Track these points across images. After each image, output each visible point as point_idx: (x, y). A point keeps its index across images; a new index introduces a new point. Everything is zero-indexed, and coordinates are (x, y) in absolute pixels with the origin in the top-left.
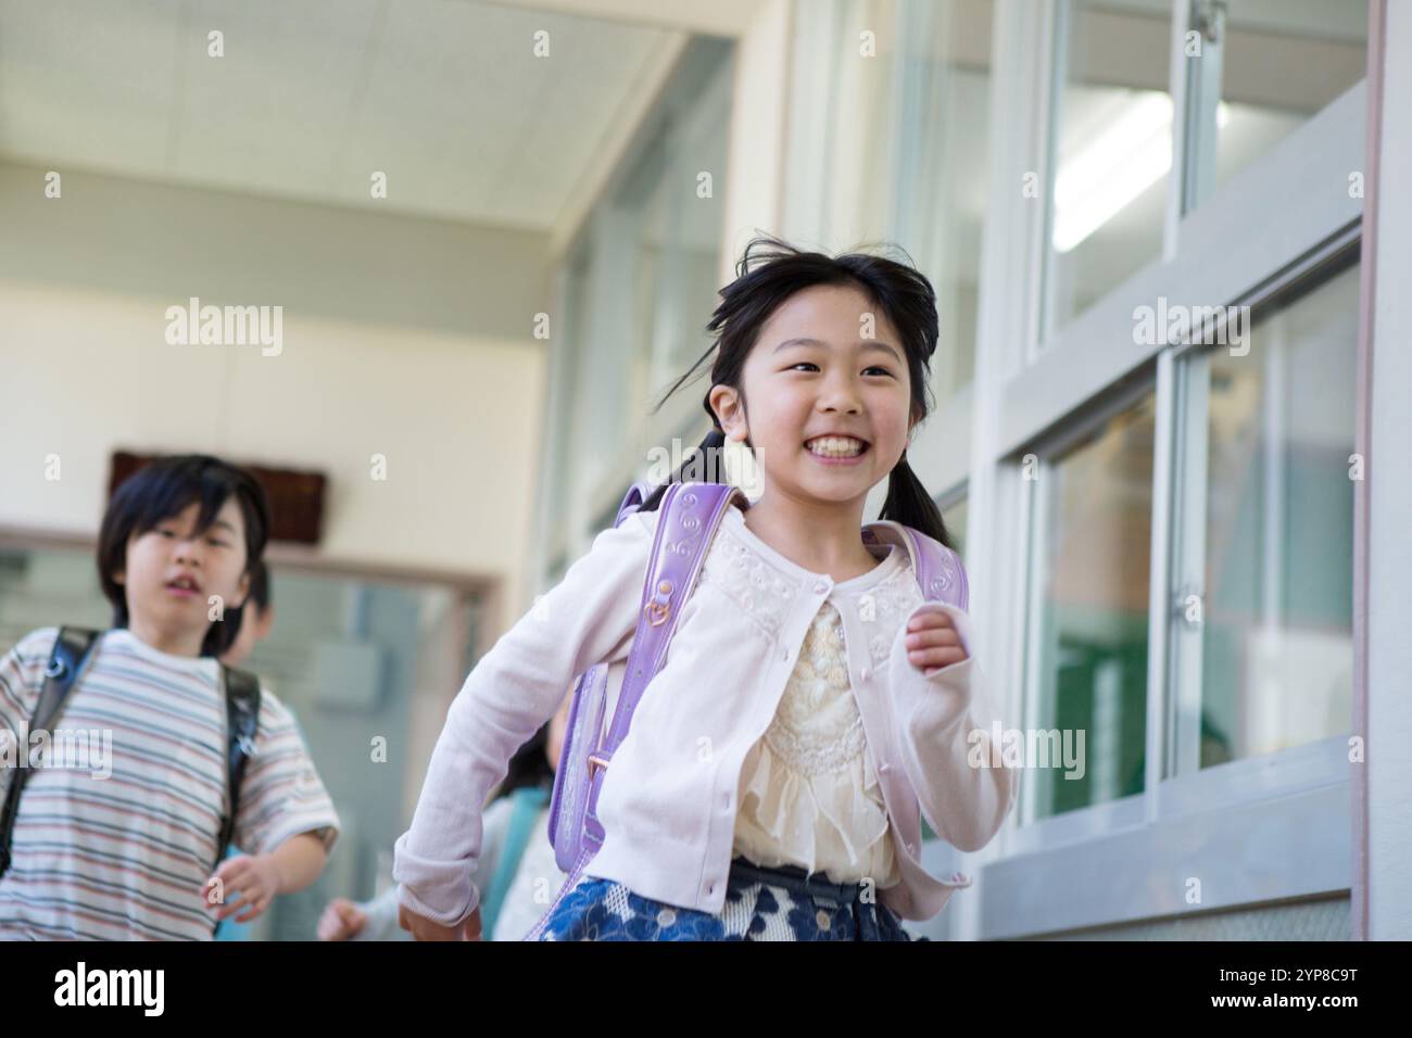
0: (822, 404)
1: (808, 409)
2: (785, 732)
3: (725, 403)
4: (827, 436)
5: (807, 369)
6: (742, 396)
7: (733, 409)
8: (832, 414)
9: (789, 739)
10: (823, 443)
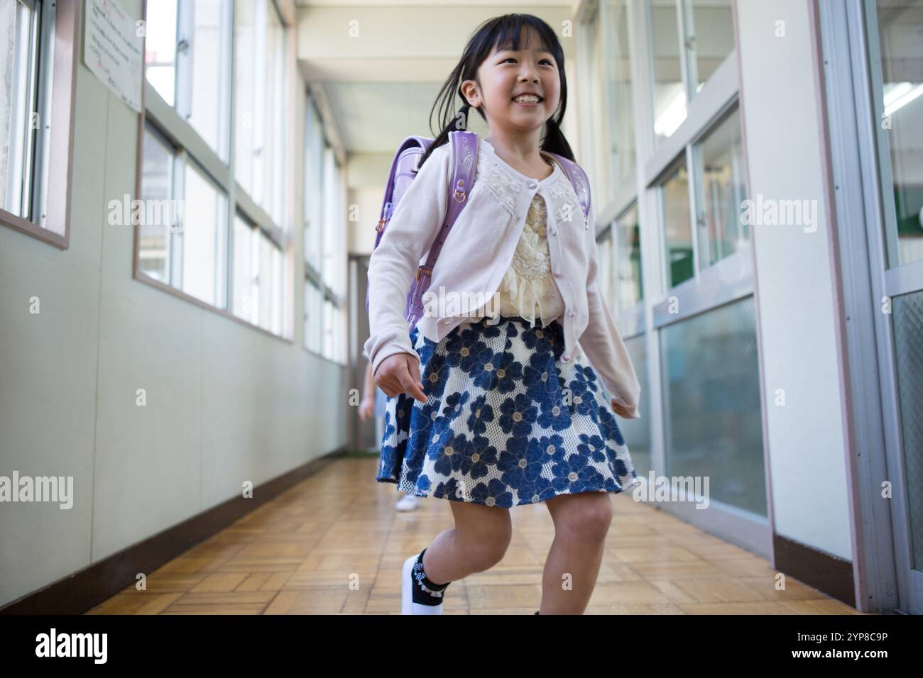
0: (520, 78)
1: (513, 82)
2: (520, 259)
3: (469, 90)
4: (523, 94)
5: (510, 62)
6: (479, 85)
7: (473, 92)
8: (524, 84)
9: (521, 263)
10: (521, 98)
